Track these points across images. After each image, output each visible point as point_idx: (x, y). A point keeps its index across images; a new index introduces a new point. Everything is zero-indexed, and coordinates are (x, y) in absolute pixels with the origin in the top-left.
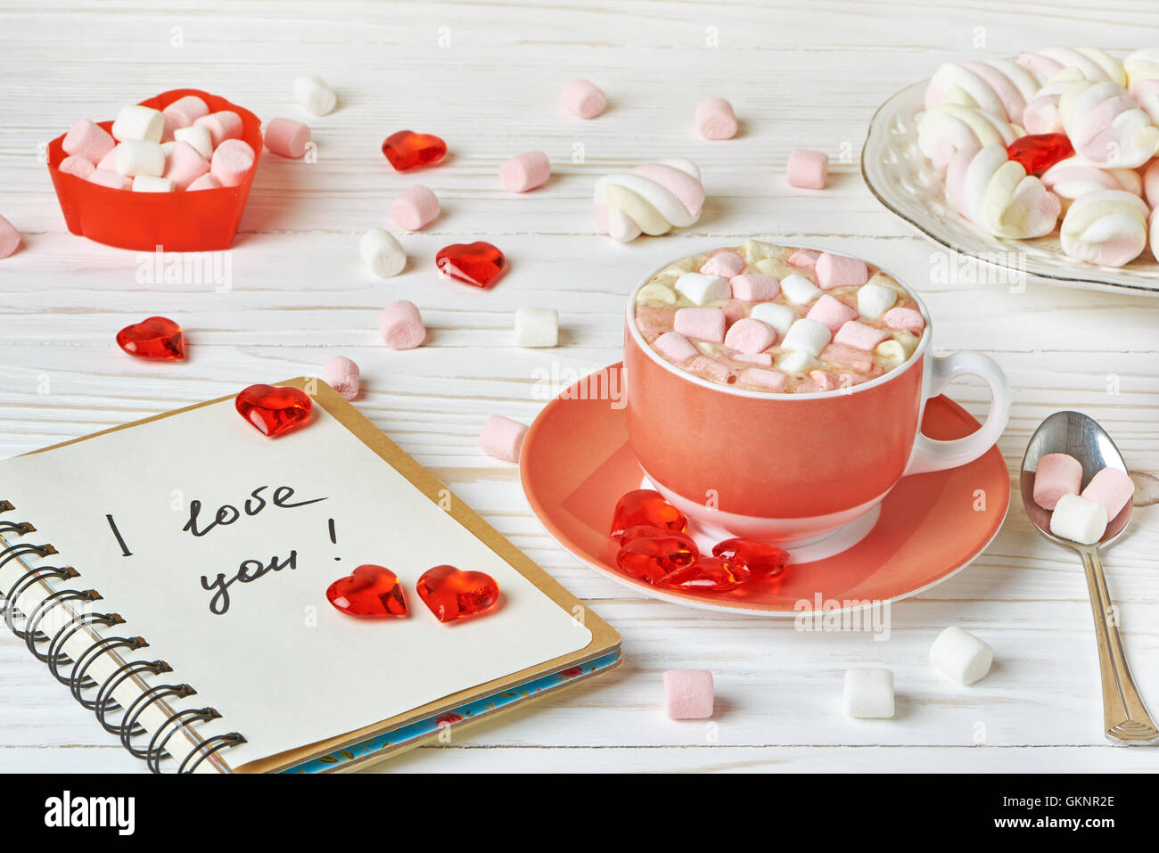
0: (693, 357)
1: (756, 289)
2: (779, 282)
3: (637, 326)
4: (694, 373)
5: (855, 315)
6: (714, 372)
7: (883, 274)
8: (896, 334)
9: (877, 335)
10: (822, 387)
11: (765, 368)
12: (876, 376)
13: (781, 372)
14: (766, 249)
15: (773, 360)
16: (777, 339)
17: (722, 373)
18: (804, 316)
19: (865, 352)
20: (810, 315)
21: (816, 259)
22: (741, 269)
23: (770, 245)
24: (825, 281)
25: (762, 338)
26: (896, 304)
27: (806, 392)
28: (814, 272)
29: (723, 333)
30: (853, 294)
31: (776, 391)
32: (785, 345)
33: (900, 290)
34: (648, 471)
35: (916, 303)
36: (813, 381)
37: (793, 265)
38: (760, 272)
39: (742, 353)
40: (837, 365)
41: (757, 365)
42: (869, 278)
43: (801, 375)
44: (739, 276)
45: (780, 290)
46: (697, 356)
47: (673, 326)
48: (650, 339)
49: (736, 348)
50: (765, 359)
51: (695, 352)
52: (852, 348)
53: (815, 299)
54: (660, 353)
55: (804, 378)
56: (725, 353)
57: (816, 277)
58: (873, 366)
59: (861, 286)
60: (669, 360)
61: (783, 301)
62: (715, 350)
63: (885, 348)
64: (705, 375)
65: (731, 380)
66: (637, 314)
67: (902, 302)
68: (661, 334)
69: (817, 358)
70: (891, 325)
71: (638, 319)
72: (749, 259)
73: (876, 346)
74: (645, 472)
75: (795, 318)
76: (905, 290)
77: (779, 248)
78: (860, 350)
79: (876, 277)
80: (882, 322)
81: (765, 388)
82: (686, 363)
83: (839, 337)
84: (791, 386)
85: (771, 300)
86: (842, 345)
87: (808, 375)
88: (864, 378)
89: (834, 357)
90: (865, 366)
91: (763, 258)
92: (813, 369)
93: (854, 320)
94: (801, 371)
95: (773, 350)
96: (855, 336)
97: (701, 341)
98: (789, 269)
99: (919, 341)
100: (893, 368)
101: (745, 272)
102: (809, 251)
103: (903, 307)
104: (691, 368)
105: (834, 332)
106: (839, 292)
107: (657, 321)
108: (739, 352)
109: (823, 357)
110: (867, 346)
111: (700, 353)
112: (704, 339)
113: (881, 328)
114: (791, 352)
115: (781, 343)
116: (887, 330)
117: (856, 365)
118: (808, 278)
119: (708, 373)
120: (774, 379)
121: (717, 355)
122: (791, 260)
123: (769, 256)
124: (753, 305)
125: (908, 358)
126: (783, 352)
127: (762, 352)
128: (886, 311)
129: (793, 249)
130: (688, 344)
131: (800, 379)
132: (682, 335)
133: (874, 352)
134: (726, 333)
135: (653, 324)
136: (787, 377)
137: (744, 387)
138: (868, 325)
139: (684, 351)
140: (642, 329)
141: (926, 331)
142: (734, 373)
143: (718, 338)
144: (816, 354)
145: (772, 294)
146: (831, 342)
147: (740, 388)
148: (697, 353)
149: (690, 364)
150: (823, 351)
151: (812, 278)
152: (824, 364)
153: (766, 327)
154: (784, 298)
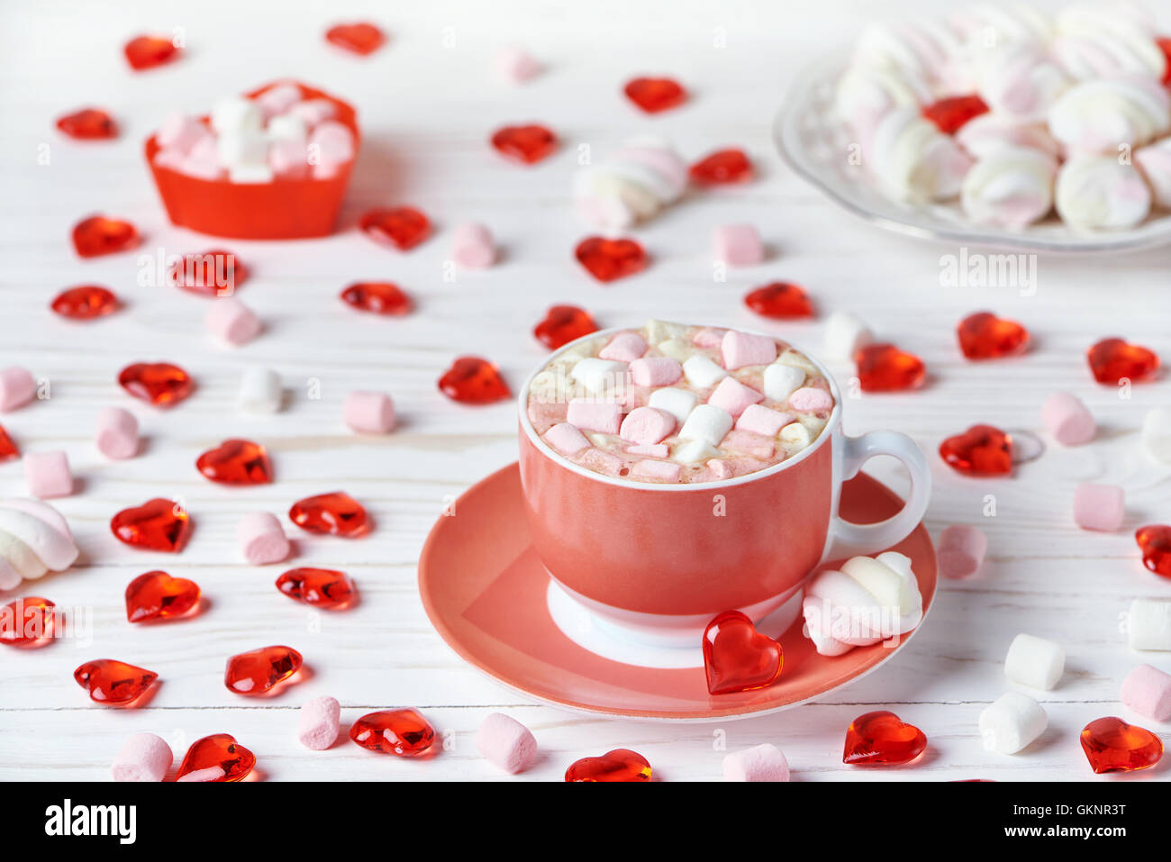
0: (585, 450)
1: (656, 373)
2: (681, 365)
3: (528, 417)
4: (585, 466)
5: (760, 397)
6: (606, 464)
7: (794, 352)
8: (801, 416)
9: (780, 418)
10: (719, 477)
11: (660, 459)
12: (779, 462)
13: (676, 463)
14: (670, 329)
15: (669, 451)
16: (676, 428)
17: (615, 465)
18: (705, 401)
19: (767, 438)
20: (712, 400)
21: (721, 337)
22: (642, 351)
23: (675, 325)
24: (730, 362)
25: (658, 427)
26: (805, 384)
27: (702, 482)
28: (720, 352)
29: (618, 423)
30: (759, 374)
31: (671, 482)
32: (683, 434)
33: (809, 367)
34: (553, 573)
35: (826, 380)
36: (710, 471)
37: (698, 345)
38: (662, 355)
39: (638, 445)
40: (736, 453)
41: (651, 457)
42: (778, 356)
43: (696, 465)
44: (641, 360)
45: (683, 373)
46: (589, 448)
47: (566, 417)
48: (541, 430)
49: (631, 440)
50: (661, 450)
51: (588, 444)
52: (754, 435)
53: (718, 382)
54: (551, 446)
55: (702, 466)
56: (620, 445)
57: (722, 358)
58: (774, 452)
59: (768, 364)
60: (560, 453)
61: (685, 385)
62: (608, 443)
63: (788, 433)
64: (597, 468)
65: (624, 472)
66: (530, 404)
67: (810, 382)
68: (552, 426)
69: (716, 447)
70: (798, 406)
71: (530, 410)
72: (652, 341)
73: (779, 431)
74: (550, 574)
75: (696, 404)
76: (816, 368)
77: (684, 327)
78: (763, 436)
79: (786, 355)
80: (789, 404)
81: (660, 480)
82: (577, 455)
83: (741, 423)
84: (687, 477)
85: (672, 384)
86: (743, 430)
87: (706, 465)
88: (764, 465)
89: (735, 445)
90: (766, 452)
91: (666, 338)
92: (710, 458)
93: (758, 403)
94: (699, 461)
95: (671, 440)
96: (758, 421)
97: (595, 432)
98: (694, 350)
99: (826, 423)
100: (797, 452)
101: (647, 355)
102: (716, 329)
103: (811, 387)
104: (582, 461)
105: (736, 416)
106: (744, 372)
107: (549, 412)
108: (635, 444)
109: (723, 445)
110: (770, 431)
111: (592, 445)
112: (598, 430)
113: (786, 411)
114: (688, 441)
115: (679, 432)
116: (793, 412)
117: (757, 452)
118: (713, 360)
119: (600, 466)
120: (668, 470)
121: (610, 448)
122: (696, 339)
123: (673, 336)
124: (652, 391)
125: (813, 441)
126: (681, 443)
127: (659, 443)
128: (794, 391)
129: (698, 328)
130: (581, 435)
131: (696, 469)
132: (574, 426)
133: (777, 437)
134: (621, 423)
135: (545, 416)
136: (682, 468)
137: (638, 479)
138: (774, 407)
139: (576, 443)
140: (533, 419)
141: (836, 410)
142: (627, 466)
143: (613, 428)
144: (715, 443)
145: (674, 378)
146: (733, 428)
147: (633, 480)
148: (589, 445)
149: (581, 456)
150: (724, 438)
151: (718, 358)
152: (724, 452)
153: (662, 416)
154: (687, 382)
